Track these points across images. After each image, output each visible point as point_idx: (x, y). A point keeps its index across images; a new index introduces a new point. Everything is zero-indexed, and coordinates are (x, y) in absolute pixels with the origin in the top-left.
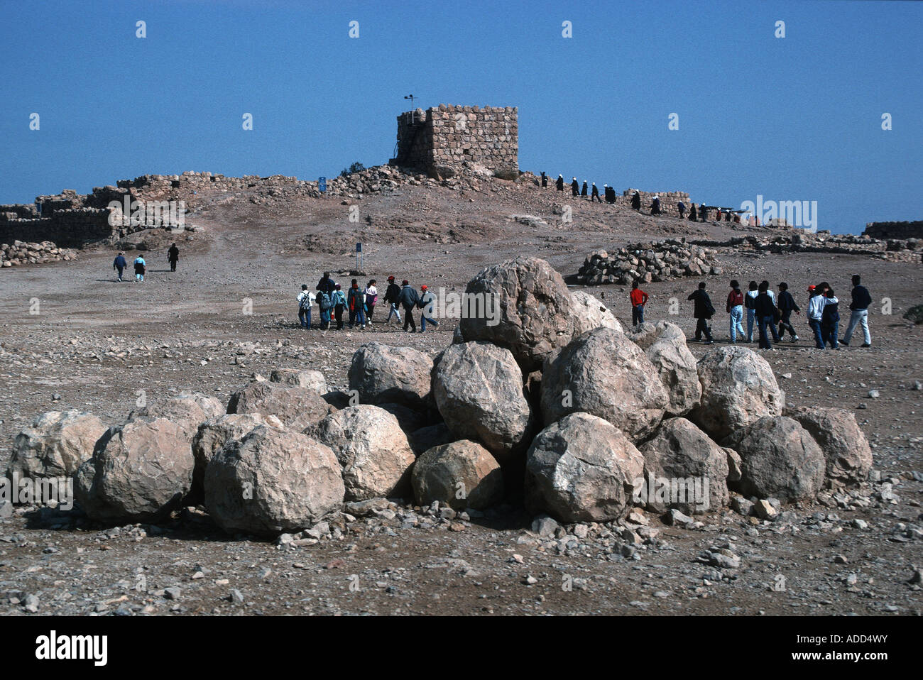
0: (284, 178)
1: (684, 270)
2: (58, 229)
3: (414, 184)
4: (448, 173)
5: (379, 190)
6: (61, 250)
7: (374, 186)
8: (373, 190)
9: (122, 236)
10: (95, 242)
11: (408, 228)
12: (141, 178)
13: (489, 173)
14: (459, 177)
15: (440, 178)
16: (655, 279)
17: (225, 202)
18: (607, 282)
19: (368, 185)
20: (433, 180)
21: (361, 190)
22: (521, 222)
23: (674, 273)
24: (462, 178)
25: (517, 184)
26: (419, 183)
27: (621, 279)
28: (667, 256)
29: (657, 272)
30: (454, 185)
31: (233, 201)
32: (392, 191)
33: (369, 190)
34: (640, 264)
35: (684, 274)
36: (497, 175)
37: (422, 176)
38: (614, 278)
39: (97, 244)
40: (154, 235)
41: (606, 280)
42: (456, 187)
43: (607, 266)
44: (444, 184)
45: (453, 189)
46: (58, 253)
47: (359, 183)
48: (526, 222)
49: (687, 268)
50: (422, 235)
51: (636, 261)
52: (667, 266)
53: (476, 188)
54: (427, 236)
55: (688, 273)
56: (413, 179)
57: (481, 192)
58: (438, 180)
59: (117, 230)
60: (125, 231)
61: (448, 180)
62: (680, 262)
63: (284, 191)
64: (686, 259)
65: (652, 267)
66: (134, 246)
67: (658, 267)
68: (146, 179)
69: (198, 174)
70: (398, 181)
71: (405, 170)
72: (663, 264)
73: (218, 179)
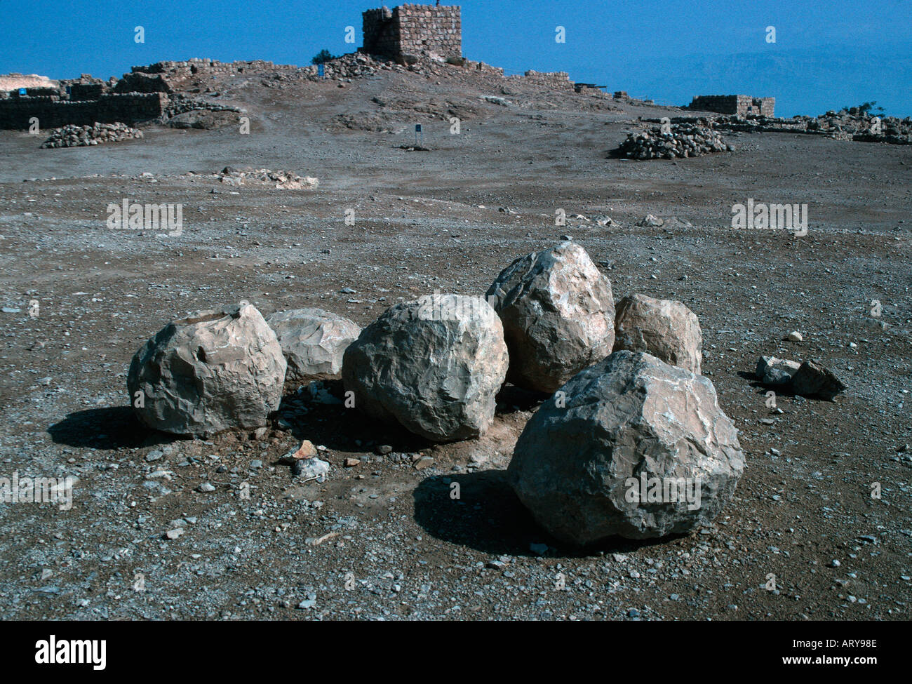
0: (264, 63)
1: (710, 148)
2: (105, 110)
3: (386, 69)
4: (412, 60)
5: (361, 74)
6: (132, 129)
7: (356, 71)
8: (356, 75)
9: (170, 116)
10: (145, 121)
11: (415, 109)
12: (156, 65)
13: (441, 60)
14: (421, 64)
15: (406, 64)
16: (690, 155)
17: (243, 86)
18: (655, 158)
19: (349, 69)
20: (400, 66)
21: (345, 74)
22: (492, 102)
23: (703, 150)
24: (423, 64)
25: (465, 69)
26: (390, 68)
27: (665, 155)
28: (696, 138)
29: (691, 150)
30: (419, 70)
31: (249, 85)
32: (372, 75)
33: (352, 74)
34: (678, 144)
35: (710, 151)
36: (449, 62)
37: (391, 63)
38: (660, 155)
39: (147, 123)
40: (203, 116)
41: (654, 156)
42: (421, 72)
43: (651, 145)
44: (411, 69)
45: (418, 74)
46: (130, 133)
47: (343, 69)
48: (498, 103)
49: (712, 146)
50: (429, 115)
51: (675, 142)
52: (697, 145)
53: (437, 73)
54: (433, 115)
55: (713, 150)
56: (384, 65)
57: (441, 76)
58: (404, 66)
59: (165, 111)
60: (172, 112)
61: (414, 66)
62: (706, 142)
63: (288, 76)
64: (709, 140)
65: (687, 146)
66: (190, 126)
67: (692, 146)
68: (162, 65)
69: (201, 61)
70: (374, 67)
71: (375, 57)
72: (695, 144)
73: (215, 65)
